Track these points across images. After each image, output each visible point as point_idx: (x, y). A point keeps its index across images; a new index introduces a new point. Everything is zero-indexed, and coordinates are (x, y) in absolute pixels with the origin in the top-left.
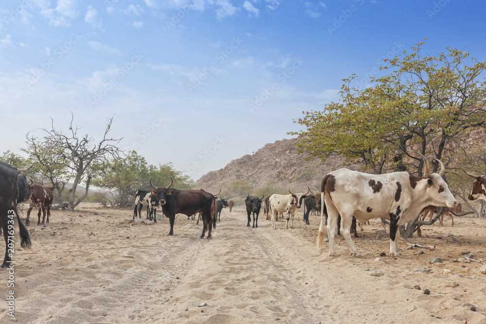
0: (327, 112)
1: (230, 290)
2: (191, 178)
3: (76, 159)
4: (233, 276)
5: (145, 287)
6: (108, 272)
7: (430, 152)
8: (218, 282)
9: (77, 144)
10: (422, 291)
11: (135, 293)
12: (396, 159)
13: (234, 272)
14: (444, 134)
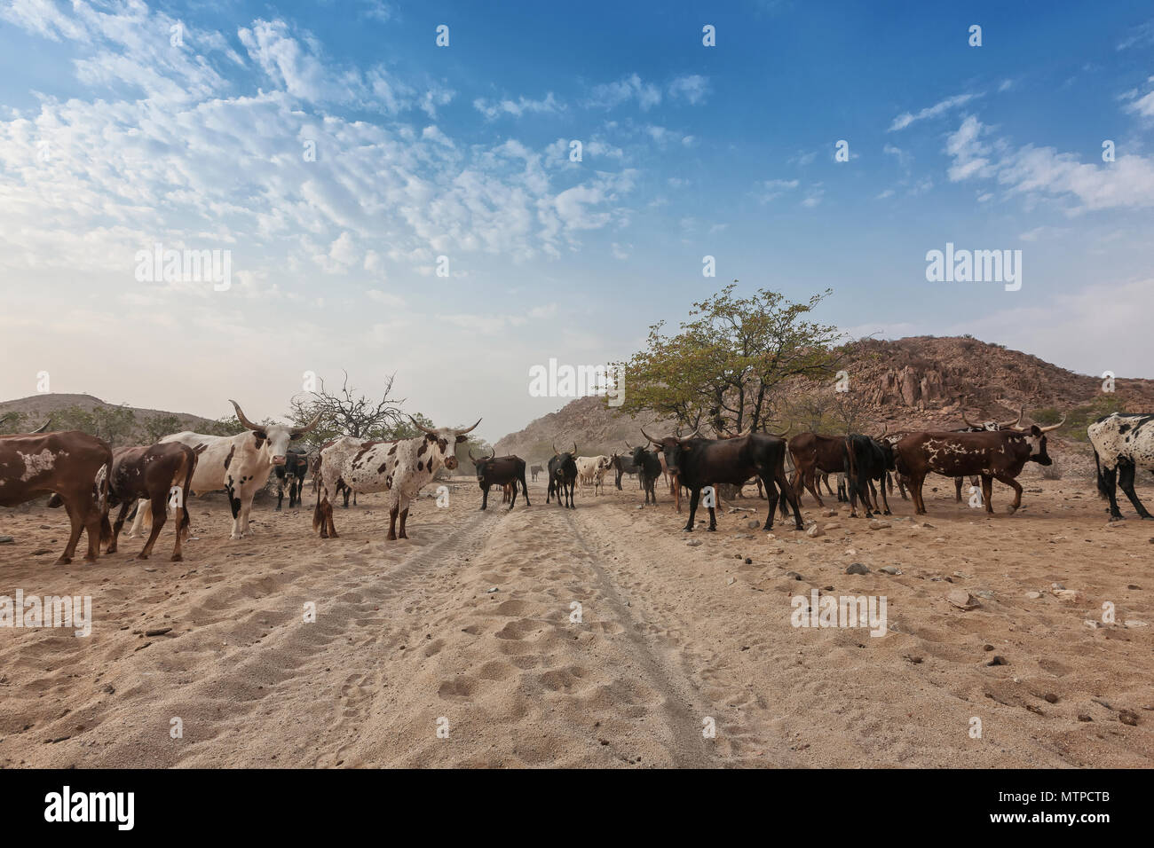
0: (635, 363)
1: (526, 570)
2: (488, 442)
3: (351, 425)
4: (531, 554)
5: (428, 573)
6: (385, 557)
7: (748, 403)
8: (513, 562)
9: (352, 408)
10: (743, 561)
11: (415, 581)
12: (712, 413)
13: (532, 549)
14: (762, 383)
